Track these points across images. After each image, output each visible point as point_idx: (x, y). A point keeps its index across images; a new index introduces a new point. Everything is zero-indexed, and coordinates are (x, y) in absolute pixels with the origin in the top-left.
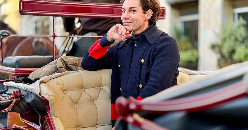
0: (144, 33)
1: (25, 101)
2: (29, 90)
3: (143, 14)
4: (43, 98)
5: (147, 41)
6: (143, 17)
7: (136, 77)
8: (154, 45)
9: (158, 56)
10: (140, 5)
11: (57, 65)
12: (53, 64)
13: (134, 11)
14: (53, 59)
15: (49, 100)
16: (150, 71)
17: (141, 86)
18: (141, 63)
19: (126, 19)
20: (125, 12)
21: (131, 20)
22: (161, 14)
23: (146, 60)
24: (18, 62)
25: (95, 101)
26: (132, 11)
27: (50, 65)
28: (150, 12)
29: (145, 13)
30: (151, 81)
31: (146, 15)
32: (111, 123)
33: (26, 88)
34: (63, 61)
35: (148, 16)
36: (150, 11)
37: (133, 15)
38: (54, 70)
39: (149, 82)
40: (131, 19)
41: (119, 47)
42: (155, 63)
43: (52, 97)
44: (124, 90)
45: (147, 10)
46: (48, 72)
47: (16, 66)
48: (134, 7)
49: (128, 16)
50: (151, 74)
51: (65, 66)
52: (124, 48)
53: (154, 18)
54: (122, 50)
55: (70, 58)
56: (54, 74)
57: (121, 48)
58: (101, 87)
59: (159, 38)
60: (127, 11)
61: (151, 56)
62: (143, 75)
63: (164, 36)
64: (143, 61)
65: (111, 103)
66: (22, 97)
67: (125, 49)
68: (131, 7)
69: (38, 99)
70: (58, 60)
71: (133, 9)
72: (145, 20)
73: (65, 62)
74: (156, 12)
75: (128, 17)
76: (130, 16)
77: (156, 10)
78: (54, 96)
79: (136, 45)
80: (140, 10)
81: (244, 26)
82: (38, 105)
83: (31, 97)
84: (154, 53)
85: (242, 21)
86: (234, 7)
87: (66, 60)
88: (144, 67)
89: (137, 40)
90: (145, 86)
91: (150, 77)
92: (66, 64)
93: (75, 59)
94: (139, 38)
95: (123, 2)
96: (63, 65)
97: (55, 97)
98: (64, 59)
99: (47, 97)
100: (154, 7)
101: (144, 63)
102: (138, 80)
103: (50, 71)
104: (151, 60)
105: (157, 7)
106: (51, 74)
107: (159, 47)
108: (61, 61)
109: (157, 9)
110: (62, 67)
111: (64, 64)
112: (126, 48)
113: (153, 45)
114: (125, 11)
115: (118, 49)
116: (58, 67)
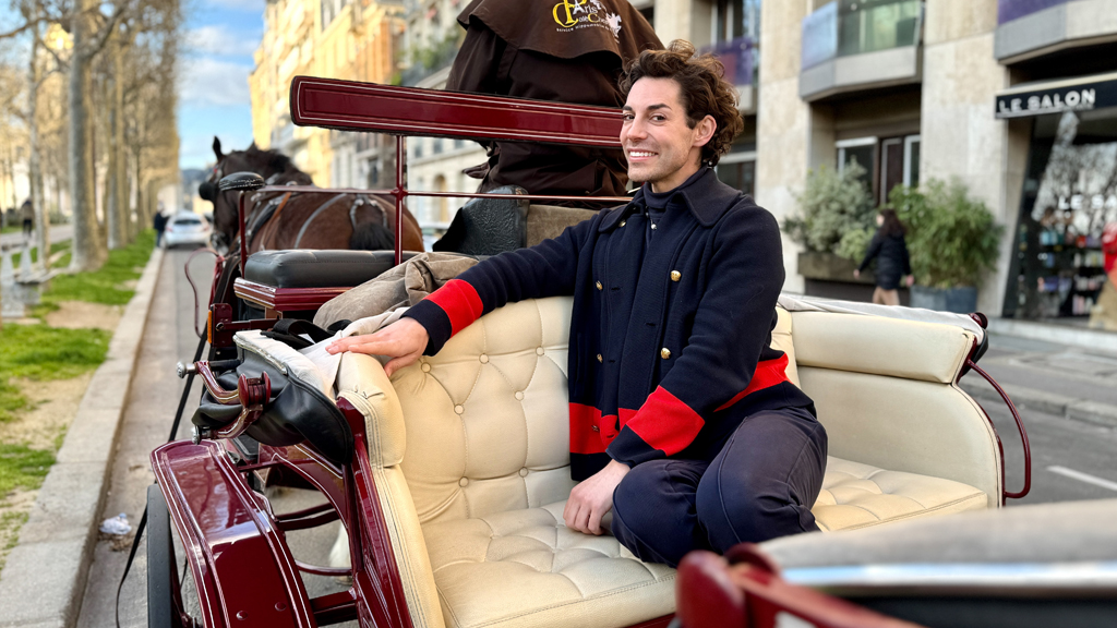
0: (683, 191)
1: (278, 413)
2: (297, 374)
3: (688, 129)
4: (342, 406)
5: (690, 214)
6: (685, 137)
7: (653, 325)
8: (712, 231)
9: (725, 263)
10: (680, 102)
11: (404, 281)
12: (391, 278)
13: (661, 118)
14: (393, 262)
15: (363, 413)
16: (697, 308)
17: (666, 351)
18: (671, 281)
19: (637, 140)
20: (635, 120)
21: (653, 145)
22: (740, 130)
23: (685, 271)
24: (284, 267)
25: (518, 395)
26: (656, 119)
27: (384, 279)
28: (709, 125)
29: (692, 126)
30: (697, 341)
31: (696, 132)
32: (569, 462)
33: (288, 368)
34: (423, 269)
35: (700, 134)
36: (709, 122)
37: (657, 131)
38: (396, 295)
39: (693, 342)
40: (650, 139)
41: (601, 229)
42: (714, 285)
43: (375, 401)
44: (614, 361)
45: (701, 118)
46: (376, 302)
47: (280, 279)
48: (662, 106)
49: (640, 132)
50: (697, 317)
51: (429, 283)
52: (614, 233)
53: (719, 141)
54: (612, 237)
55: (444, 259)
56: (394, 310)
57: (609, 232)
58: (539, 351)
59: (728, 209)
60: (638, 117)
61: (703, 261)
62: (675, 319)
63: (744, 203)
64: (676, 274)
65: (570, 401)
66: (272, 399)
67: (622, 236)
68: (652, 104)
69: (325, 411)
70: (409, 264)
71: (658, 113)
72: (693, 147)
73: (428, 271)
74: (725, 125)
75: (642, 135)
76: (650, 132)
77: (726, 120)
78: (382, 396)
79: (653, 226)
80: (678, 115)
81: (860, 178)
82: (325, 432)
83: (301, 403)
84: (713, 252)
85: (856, 168)
86: (838, 135)
87: (431, 265)
88: (678, 295)
89: (658, 210)
90: (681, 354)
91: (696, 328)
92: (432, 277)
93: (461, 262)
94: (666, 205)
95: (629, 88)
96: (422, 281)
97: (385, 399)
98: (428, 263)
99: (357, 402)
100: (721, 110)
101: (678, 282)
102: (659, 335)
103: (382, 298)
104: (700, 274)
105: (730, 108)
106: (383, 309)
107: (730, 235)
108: (418, 268)
109: (730, 116)
110: (418, 288)
111: (427, 276)
112: (623, 233)
113: (711, 227)
114: (633, 118)
115: (597, 234)
116: (407, 288)
